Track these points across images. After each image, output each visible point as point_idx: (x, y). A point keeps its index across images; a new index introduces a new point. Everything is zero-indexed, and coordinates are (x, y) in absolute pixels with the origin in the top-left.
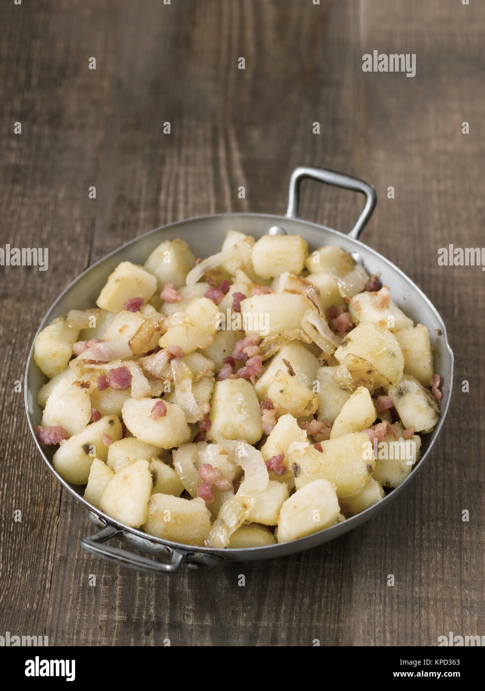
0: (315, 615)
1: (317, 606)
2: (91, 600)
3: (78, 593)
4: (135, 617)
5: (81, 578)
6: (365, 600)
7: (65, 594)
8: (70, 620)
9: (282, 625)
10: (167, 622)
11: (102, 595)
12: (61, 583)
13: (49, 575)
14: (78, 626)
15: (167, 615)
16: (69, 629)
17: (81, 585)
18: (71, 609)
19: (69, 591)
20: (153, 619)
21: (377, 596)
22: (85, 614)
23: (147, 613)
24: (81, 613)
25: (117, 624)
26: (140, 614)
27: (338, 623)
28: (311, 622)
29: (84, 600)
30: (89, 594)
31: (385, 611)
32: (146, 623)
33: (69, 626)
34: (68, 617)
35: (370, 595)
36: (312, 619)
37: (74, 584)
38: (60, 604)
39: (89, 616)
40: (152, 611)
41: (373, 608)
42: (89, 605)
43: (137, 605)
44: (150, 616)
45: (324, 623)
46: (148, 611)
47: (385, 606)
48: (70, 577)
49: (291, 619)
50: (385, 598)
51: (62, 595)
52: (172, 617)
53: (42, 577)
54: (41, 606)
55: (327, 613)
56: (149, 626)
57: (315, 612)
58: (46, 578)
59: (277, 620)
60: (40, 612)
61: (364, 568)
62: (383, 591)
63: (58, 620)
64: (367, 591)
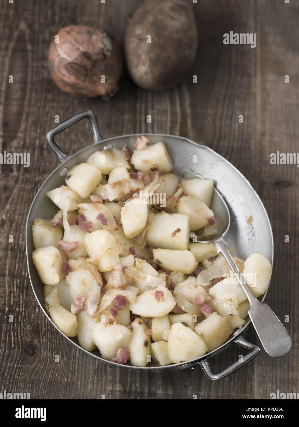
0: (232, 388)
1: (233, 382)
2: (102, 377)
3: (95, 373)
4: (128, 389)
5: (96, 363)
6: (261, 380)
7: (87, 374)
8: (90, 390)
9: (213, 395)
10: (147, 392)
11: (108, 374)
12: (84, 366)
13: (77, 360)
14: (96, 394)
15: (147, 387)
16: (90, 395)
17: (96, 367)
18: (91, 383)
19: (89, 371)
20: (139, 390)
21: (268, 377)
22: (99, 387)
23: (135, 386)
24: (97, 386)
25: (118, 393)
26: (131, 387)
27: (245, 393)
28: (229, 393)
29: (98, 377)
30: (101, 373)
31: (272, 388)
32: (135, 393)
33: (90, 394)
34: (89, 388)
35: (264, 377)
36: (230, 390)
37: (92, 367)
38: (85, 379)
39: (101, 388)
40: (138, 384)
41: (266, 385)
42: (101, 380)
43: (129, 381)
44: (136, 388)
45: (237, 393)
46: (135, 385)
47: (272, 384)
48: (90, 362)
49: (218, 391)
50: (272, 379)
51: (85, 375)
52: (149, 389)
53: (73, 362)
54: (73, 380)
55: (238, 387)
56: (136, 394)
57: (232, 386)
58: (75, 362)
59: (210, 391)
60: (73, 384)
61: (260, 360)
62: (271, 375)
63: (84, 390)
64: (262, 374)
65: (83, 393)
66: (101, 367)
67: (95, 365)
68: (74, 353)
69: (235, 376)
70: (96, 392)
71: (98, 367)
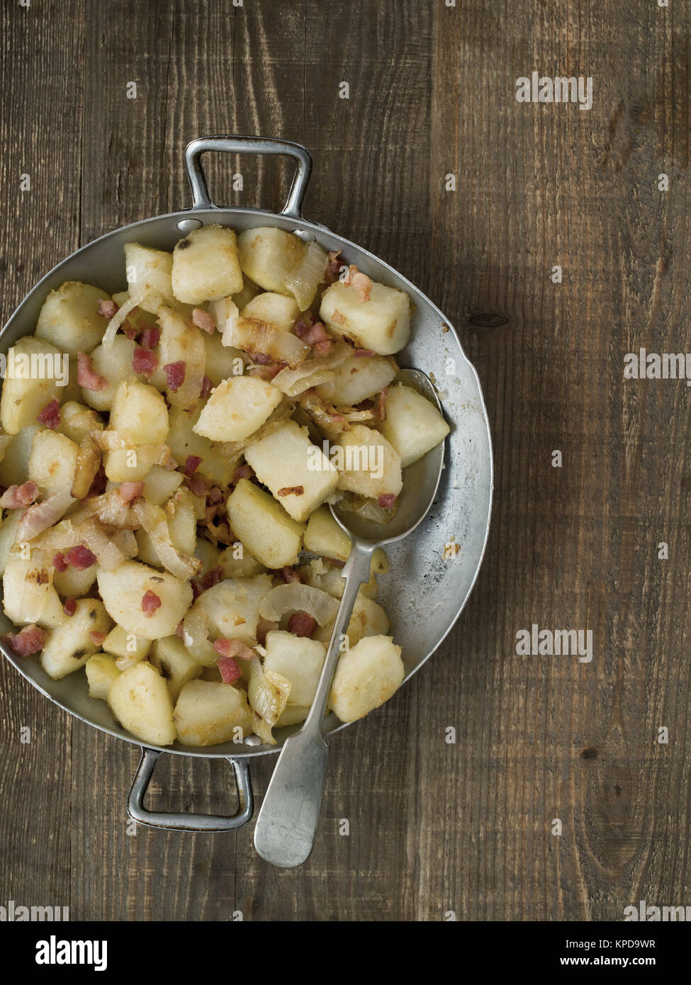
0: (377, 779)
1: (378, 767)
2: (119, 768)
3: (104, 760)
4: (171, 789)
5: (106, 741)
6: (435, 766)
7: (89, 763)
8: (97, 796)
9: (339, 794)
10: (208, 794)
11: (131, 762)
12: (83, 746)
13: (68, 735)
14: (108, 804)
15: (208, 785)
16: (97, 808)
17: (106, 749)
18: (98, 781)
19: (92, 757)
20: (192, 790)
21: (449, 761)
22: (114, 788)
23: (185, 783)
24: (110, 787)
25: (151, 798)
26: (177, 785)
27: (402, 788)
28: (372, 788)
29: (111, 769)
30: (117, 761)
31: (457, 780)
32: (184, 797)
33: (97, 803)
34: (95, 793)
35: (441, 761)
36: (372, 783)
37: (98, 748)
38: (85, 775)
39: (119, 790)
40: (190, 780)
41: (443, 777)
42: (118, 774)
43: (172, 774)
44: (188, 787)
45: (387, 789)
46: (186, 781)
47: (457, 774)
48: (93, 740)
49: (348, 787)
50: (457, 763)
51: (85, 765)
52: (213, 787)
53: (61, 737)
54: (63, 776)
55: (390, 776)
56: (188, 799)
57: (376, 775)
58: (65, 738)
59: (333, 788)
60: (63, 784)
61: (434, 726)
62: (455, 753)
63: (84, 796)
64: (437, 754)
65: (84, 801)
66: (116, 747)
67: (104, 744)
68: (61, 719)
69: (384, 753)
70: (109, 799)
71: (110, 748)
